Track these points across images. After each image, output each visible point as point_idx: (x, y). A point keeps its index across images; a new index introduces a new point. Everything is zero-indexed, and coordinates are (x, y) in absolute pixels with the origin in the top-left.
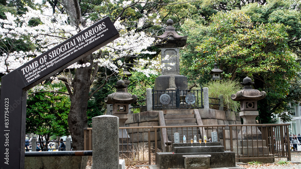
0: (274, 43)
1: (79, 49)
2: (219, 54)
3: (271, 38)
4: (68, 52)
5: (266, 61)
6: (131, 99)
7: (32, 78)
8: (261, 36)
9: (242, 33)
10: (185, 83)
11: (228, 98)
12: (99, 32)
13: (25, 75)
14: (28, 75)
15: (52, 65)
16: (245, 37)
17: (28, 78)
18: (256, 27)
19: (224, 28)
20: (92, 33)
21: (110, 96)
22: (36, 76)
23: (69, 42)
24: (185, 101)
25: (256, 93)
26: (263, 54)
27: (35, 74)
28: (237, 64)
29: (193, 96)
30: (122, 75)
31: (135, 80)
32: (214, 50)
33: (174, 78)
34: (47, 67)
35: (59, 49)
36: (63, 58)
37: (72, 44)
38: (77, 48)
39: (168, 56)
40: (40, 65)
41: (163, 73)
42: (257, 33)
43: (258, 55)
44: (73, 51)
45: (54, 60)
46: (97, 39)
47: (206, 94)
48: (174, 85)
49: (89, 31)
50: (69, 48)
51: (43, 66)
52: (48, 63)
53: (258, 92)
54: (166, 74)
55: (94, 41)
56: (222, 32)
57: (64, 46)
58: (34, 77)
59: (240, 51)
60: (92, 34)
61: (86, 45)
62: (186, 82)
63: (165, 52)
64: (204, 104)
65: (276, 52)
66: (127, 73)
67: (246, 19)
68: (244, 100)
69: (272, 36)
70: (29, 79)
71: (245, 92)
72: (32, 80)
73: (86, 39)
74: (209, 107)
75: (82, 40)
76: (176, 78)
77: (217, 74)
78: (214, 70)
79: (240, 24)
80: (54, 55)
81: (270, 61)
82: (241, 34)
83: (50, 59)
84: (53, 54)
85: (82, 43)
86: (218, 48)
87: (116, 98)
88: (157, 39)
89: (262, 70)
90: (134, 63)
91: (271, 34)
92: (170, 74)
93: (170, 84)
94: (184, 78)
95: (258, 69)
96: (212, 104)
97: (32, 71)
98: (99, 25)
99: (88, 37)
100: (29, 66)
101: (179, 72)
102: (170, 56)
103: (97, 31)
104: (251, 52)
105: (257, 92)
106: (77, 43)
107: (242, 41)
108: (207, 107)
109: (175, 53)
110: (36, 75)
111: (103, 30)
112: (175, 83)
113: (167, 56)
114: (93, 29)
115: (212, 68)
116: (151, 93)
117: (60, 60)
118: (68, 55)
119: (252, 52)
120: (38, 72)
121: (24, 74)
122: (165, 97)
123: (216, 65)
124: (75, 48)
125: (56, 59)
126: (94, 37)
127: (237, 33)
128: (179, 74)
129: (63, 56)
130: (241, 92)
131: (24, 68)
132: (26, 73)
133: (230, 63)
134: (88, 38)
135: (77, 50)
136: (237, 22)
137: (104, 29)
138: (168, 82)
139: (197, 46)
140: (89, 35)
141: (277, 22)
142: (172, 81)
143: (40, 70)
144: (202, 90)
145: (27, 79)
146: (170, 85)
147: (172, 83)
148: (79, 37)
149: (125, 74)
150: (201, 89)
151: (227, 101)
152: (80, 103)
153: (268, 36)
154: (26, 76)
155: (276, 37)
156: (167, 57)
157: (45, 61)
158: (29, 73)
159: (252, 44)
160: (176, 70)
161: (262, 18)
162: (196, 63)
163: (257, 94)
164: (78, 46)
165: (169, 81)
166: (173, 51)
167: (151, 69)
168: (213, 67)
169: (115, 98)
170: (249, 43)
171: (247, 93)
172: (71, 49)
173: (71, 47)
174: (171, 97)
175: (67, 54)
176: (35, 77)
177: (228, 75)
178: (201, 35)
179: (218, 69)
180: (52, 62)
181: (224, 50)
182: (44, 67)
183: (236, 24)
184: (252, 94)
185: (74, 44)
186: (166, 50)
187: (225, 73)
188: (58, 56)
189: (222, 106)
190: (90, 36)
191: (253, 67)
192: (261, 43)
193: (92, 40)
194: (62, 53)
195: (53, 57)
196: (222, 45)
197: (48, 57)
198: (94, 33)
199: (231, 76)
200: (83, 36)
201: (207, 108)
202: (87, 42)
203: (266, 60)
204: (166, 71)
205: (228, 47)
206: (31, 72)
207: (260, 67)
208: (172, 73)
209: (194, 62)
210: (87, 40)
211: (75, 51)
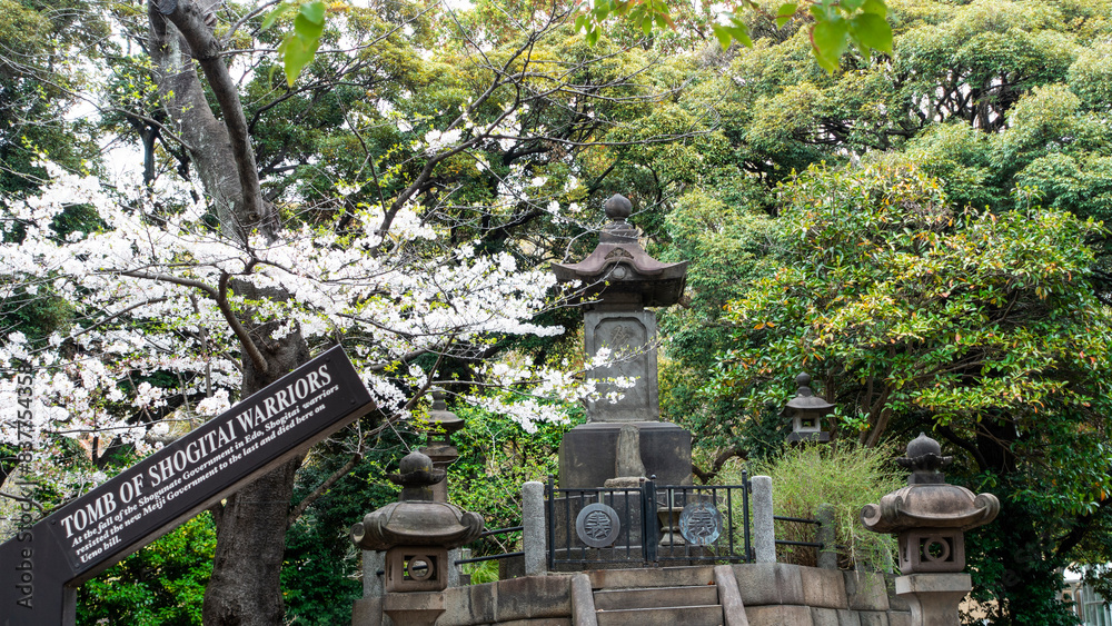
0: (1038, 291)
1: (247, 452)
2: (815, 337)
3: (1021, 271)
4: (210, 462)
5: (1005, 363)
6: (456, 529)
7: (94, 548)
8: (986, 263)
9: (908, 250)
10: (680, 454)
11: (850, 519)
12: (311, 396)
13: (72, 538)
14: (83, 538)
15: (159, 505)
16: (920, 265)
17: (82, 550)
18: (967, 223)
19: (834, 231)
20: (288, 399)
21: (372, 518)
22: (107, 541)
23: (214, 432)
24: (678, 532)
25: (960, 501)
26: (994, 336)
27: (106, 535)
28: (891, 376)
29: (711, 510)
30: (425, 425)
31: (479, 437)
32: (796, 319)
33: (638, 436)
34: (142, 512)
35: (182, 452)
36: (195, 483)
37: (225, 437)
38: (240, 451)
39: (608, 351)
40: (121, 506)
41: (592, 413)
42: (968, 249)
43: (973, 340)
44: (226, 459)
45: (167, 488)
46: (303, 419)
47: (763, 505)
48: (637, 464)
49: (278, 394)
50: (213, 449)
51: (130, 509)
52: (146, 500)
53: (965, 498)
54: (604, 416)
55: (292, 425)
56: (827, 243)
57: (198, 443)
58: (101, 545)
59: (899, 326)
60: (288, 405)
61: (268, 439)
62: (684, 451)
63: (597, 327)
64: (757, 545)
65: (1046, 327)
66: (444, 417)
67: (923, 191)
68: (910, 529)
69: (1027, 262)
70: (85, 552)
71: (914, 497)
72: (95, 554)
73: (268, 421)
74: (774, 557)
75: (257, 424)
76: (645, 436)
77: (809, 417)
78: (798, 401)
79: (900, 211)
80: (167, 472)
81: (1022, 365)
82: (904, 254)
83: (154, 485)
84: (163, 469)
85: (256, 435)
86: (813, 310)
87: (397, 528)
88: (564, 275)
89: (990, 400)
90: (472, 377)
91: (1023, 256)
92: (622, 416)
93: (619, 458)
94: (677, 433)
95: (973, 396)
96: (789, 544)
97: (95, 525)
98: (309, 376)
99: (276, 412)
100: (86, 510)
101: (655, 412)
102: (614, 351)
103: (302, 394)
104: (945, 326)
105: (963, 495)
106: (240, 434)
107: (908, 281)
108: (767, 556)
109: (640, 332)
110: (108, 539)
111: (322, 389)
112: (638, 457)
113: (604, 351)
114: (290, 387)
115: (789, 393)
116: (541, 500)
117: (185, 489)
118: (212, 473)
119: (951, 325)
120: (116, 529)
121: (70, 534)
122: (596, 515)
123: (806, 383)
124: (234, 448)
125: (172, 486)
126: (294, 413)
127: (888, 248)
128: (657, 418)
129: (197, 476)
130: (899, 498)
131: (71, 517)
132: (77, 534)
133: (862, 370)
134: (275, 418)
135: (239, 456)
136: (887, 202)
137: (327, 388)
138: (614, 451)
139: (731, 302)
140: (278, 409)
141: (1046, 203)
142: (627, 447)
143: (122, 522)
144: (747, 487)
145: (78, 552)
146: (622, 466)
147: (629, 455)
148: (245, 414)
149: (436, 421)
150: (744, 481)
151: (850, 529)
152: (252, 541)
153: (1013, 262)
154: (76, 542)
155: (1044, 265)
156: (602, 357)
157: (138, 493)
158: (84, 531)
159: (948, 293)
160: (643, 400)
161: (992, 184)
162: (727, 370)
163: (964, 507)
164: (242, 444)
165: (615, 447)
166: (632, 324)
167: (541, 401)
168: (793, 387)
169: (393, 527)
170: (936, 290)
171: (921, 499)
172: (219, 452)
173: (220, 446)
174: (624, 514)
175: (210, 468)
176: (106, 546)
177: (857, 420)
178: (748, 254)
179: (813, 399)
180: (161, 497)
181: (836, 321)
182: (134, 513)
183: (884, 214)
184: (942, 506)
185: (229, 437)
186: (603, 320)
187: (843, 414)
188: (178, 475)
189: (831, 549)
190: (282, 409)
191: (955, 390)
192: (984, 289)
193: (288, 422)
194: (190, 467)
195: (162, 478)
196: (828, 299)
197: (147, 481)
198: (294, 401)
199: (867, 426)
200: (258, 409)
201: (766, 561)
202: (272, 430)
203: (1008, 360)
204: (604, 408)
205: (852, 310)
206: (91, 530)
207: (984, 389)
208: (627, 413)
209: (720, 365)
210: (273, 424)
211: (235, 459)
